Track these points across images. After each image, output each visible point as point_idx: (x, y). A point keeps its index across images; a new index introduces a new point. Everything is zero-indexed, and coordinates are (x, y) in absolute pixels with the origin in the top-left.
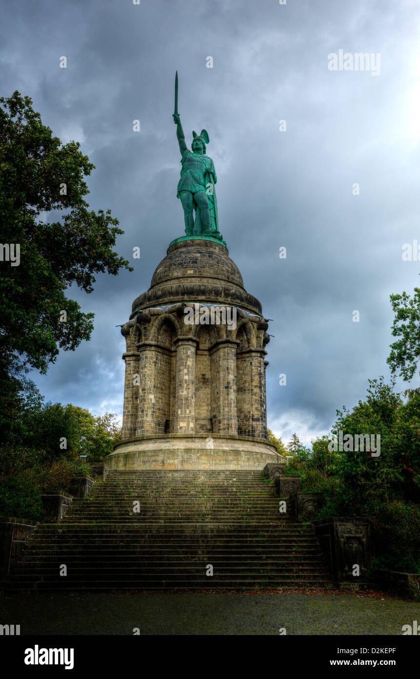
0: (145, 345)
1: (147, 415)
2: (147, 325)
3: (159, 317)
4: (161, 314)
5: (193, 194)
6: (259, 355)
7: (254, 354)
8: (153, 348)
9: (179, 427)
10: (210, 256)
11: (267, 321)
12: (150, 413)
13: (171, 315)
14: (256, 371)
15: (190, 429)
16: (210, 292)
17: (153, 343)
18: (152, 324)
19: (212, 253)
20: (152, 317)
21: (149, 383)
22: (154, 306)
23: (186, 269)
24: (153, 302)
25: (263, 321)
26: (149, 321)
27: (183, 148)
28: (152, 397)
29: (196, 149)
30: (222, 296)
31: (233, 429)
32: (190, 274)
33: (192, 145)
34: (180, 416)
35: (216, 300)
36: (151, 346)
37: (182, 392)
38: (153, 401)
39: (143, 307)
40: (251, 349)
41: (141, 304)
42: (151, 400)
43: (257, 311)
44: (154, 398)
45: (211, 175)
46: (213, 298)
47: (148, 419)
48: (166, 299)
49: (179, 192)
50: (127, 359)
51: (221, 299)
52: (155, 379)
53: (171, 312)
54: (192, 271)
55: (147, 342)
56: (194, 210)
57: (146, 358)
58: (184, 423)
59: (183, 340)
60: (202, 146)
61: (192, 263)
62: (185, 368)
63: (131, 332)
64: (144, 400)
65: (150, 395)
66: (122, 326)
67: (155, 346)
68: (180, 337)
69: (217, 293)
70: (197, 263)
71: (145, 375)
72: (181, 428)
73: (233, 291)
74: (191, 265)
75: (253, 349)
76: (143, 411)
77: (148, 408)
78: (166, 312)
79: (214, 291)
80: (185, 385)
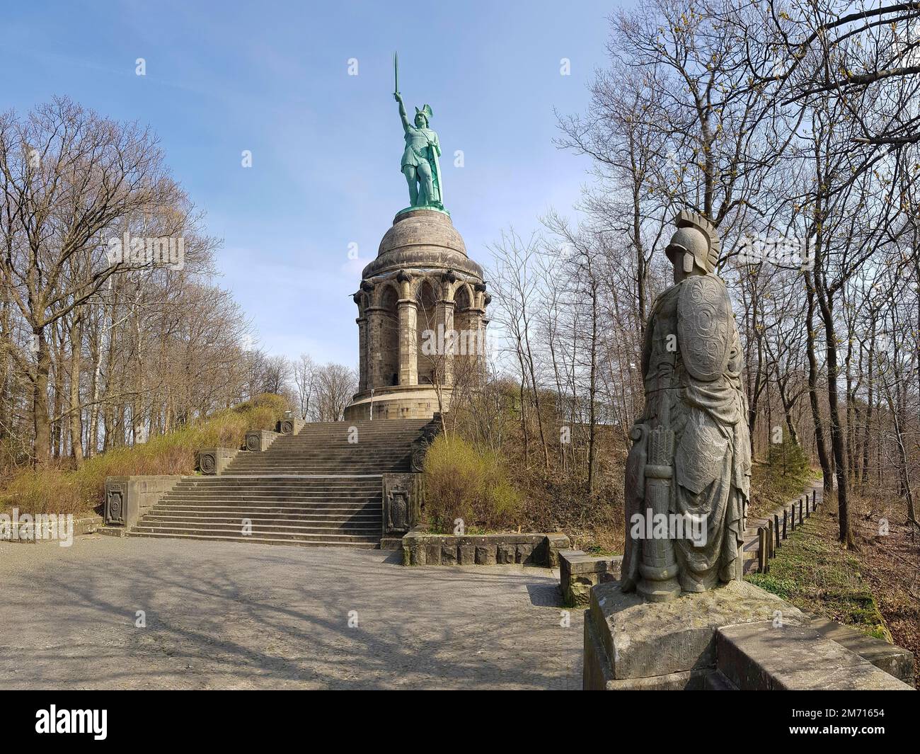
0: (371, 310)
1: (375, 370)
2: (372, 292)
3: (382, 284)
4: (383, 282)
5: (416, 167)
7: (471, 313)
8: (378, 312)
9: (401, 380)
10: (429, 225)
11: (484, 283)
12: (377, 368)
16: (428, 257)
17: (377, 307)
18: (376, 291)
19: (432, 222)
20: (376, 285)
21: (376, 343)
22: (377, 275)
24: (377, 271)
25: (481, 283)
26: (373, 288)
27: (406, 125)
28: (379, 354)
29: (418, 124)
30: (440, 260)
32: (411, 242)
33: (415, 120)
34: (402, 370)
35: (433, 265)
36: (376, 310)
37: (404, 349)
38: (380, 358)
39: (368, 276)
41: (367, 274)
42: (378, 357)
43: (476, 274)
44: (381, 355)
45: (434, 148)
46: (430, 263)
47: (376, 374)
49: (403, 167)
50: (360, 323)
51: (437, 264)
52: (380, 339)
53: (392, 278)
54: (413, 239)
55: (372, 308)
56: (418, 183)
57: (373, 321)
59: (403, 303)
60: (424, 121)
61: (413, 233)
63: (361, 301)
64: (373, 358)
65: (377, 353)
66: (354, 295)
67: (379, 310)
68: (400, 300)
69: (435, 258)
70: (417, 232)
72: (403, 380)
73: (450, 256)
75: (471, 308)
76: (372, 368)
77: (376, 364)
78: (387, 280)
79: (432, 256)
80: (406, 343)
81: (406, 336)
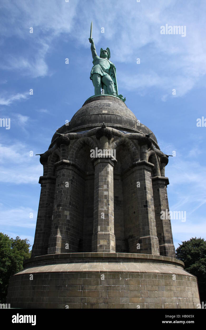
3: (78, 140)
4: (80, 138)
5: (102, 77)
6: (164, 183)
8: (70, 167)
9: (98, 245)
11: (168, 156)
13: (89, 138)
14: (163, 196)
15: (111, 248)
16: (125, 122)
18: (71, 147)
20: (71, 141)
21: (65, 199)
23: (101, 110)
26: (68, 144)
28: (67, 213)
31: (156, 250)
32: (105, 112)
34: (99, 233)
35: (131, 129)
37: (102, 207)
38: (68, 218)
40: (158, 177)
42: (66, 216)
44: (70, 215)
46: (128, 127)
48: (86, 126)
49: (92, 75)
50: (43, 182)
51: (134, 129)
52: (71, 196)
53: (89, 135)
54: (107, 111)
57: (64, 175)
58: (104, 241)
61: (106, 106)
62: (105, 184)
63: (49, 160)
65: (65, 211)
66: (41, 155)
69: (131, 124)
70: (110, 107)
71: (61, 191)
72: (101, 246)
74: (106, 107)
77: (62, 224)
78: (85, 136)
79: (129, 122)
80: (105, 201)
81: (106, 193)
